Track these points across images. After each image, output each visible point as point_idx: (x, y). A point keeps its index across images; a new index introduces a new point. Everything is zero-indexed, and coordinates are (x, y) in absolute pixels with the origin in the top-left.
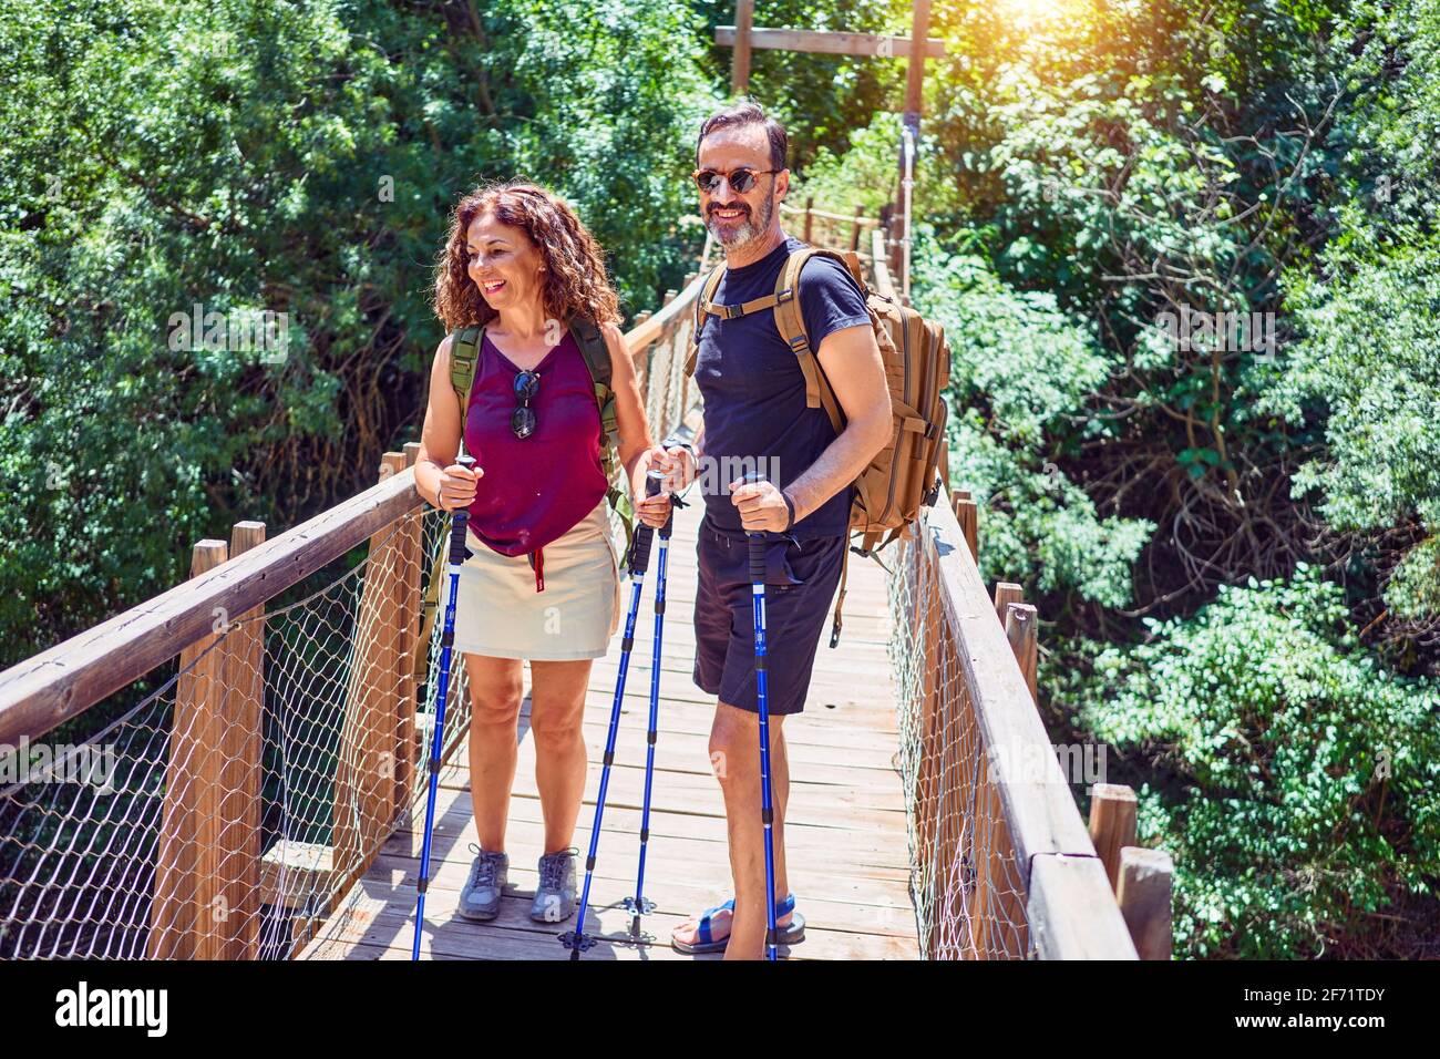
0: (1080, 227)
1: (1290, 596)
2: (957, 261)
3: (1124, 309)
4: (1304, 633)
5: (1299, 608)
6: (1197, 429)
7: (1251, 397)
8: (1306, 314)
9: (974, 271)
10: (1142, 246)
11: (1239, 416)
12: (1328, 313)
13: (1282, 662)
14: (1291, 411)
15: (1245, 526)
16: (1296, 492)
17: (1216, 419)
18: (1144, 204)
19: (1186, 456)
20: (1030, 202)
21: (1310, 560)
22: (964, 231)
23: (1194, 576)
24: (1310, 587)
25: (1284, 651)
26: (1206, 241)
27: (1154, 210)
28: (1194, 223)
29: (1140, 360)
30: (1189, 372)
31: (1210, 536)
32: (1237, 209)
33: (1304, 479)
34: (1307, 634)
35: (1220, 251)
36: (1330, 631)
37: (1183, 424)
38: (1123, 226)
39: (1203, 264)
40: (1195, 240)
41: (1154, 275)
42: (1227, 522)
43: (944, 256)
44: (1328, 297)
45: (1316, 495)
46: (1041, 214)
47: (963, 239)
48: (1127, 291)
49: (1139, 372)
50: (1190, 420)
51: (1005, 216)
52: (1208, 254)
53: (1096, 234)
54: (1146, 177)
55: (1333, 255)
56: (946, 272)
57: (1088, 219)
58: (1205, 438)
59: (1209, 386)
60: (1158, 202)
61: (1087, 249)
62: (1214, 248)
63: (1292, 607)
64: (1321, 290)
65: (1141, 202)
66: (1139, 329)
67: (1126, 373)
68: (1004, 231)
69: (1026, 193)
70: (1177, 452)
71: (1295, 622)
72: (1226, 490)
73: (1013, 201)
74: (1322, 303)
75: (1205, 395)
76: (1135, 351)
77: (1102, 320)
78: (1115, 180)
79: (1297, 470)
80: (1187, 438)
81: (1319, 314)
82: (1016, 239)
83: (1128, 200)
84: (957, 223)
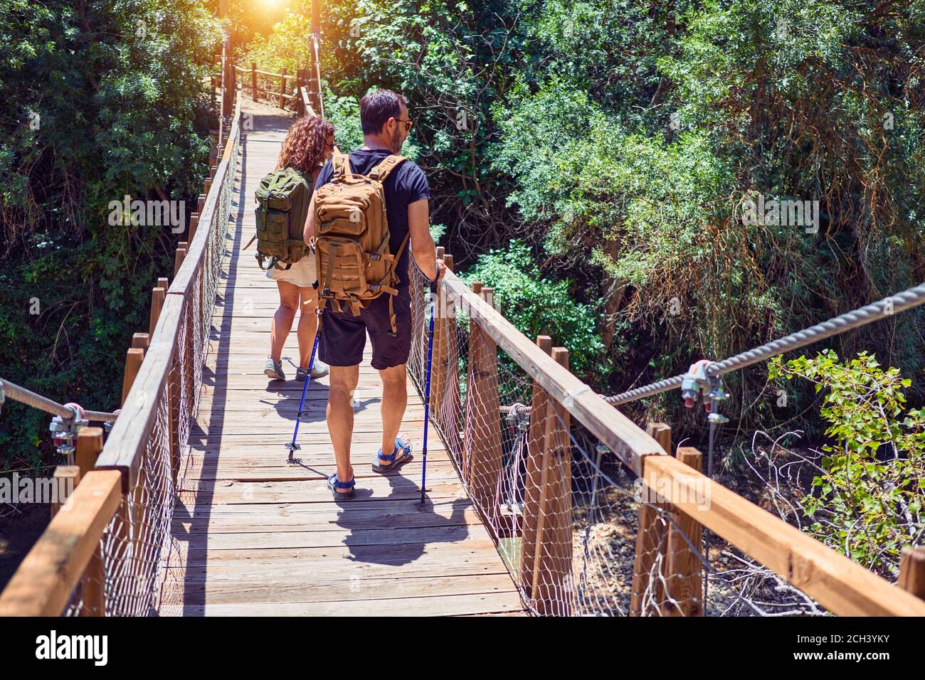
0: (402, 80)
1: (509, 256)
2: (342, 100)
3: (427, 122)
4: (515, 270)
5: (513, 261)
6: (467, 181)
7: (488, 163)
8: (501, 123)
9: (351, 104)
10: (432, 88)
11: (484, 172)
12: (510, 123)
13: (505, 283)
14: (505, 168)
15: (492, 226)
16: (508, 205)
17: (475, 175)
18: (431, 69)
19: (461, 193)
20: (376, 66)
21: (516, 237)
22: (343, 81)
23: (469, 252)
24: (517, 251)
25: (506, 279)
26: (463, 87)
27: (437, 73)
28: (456, 78)
29: (436, 147)
30: (460, 152)
31: (476, 232)
32: (475, 71)
33: (512, 198)
34: (517, 271)
35: (471, 91)
36: (525, 270)
37: (461, 178)
38: (423, 80)
39: (462, 97)
40: (457, 87)
41: (439, 105)
42: (483, 225)
43: (335, 97)
44: (511, 115)
45: (516, 206)
46: (383, 73)
47: (342, 85)
48: (428, 112)
49: (436, 153)
50: (463, 176)
51: (364, 74)
52: (464, 93)
53: (410, 84)
54: (431, 58)
55: (512, 96)
56: (337, 105)
57: (406, 75)
58: (471, 185)
59: (470, 159)
60: (438, 69)
61: (406, 90)
62: (467, 90)
63: (509, 261)
64: (507, 112)
65: (429, 69)
66: (435, 132)
67: (431, 153)
68: (364, 81)
69: (374, 61)
70: (457, 193)
71: (511, 266)
72: (481, 209)
73: (367, 65)
74: (510, 118)
75: (468, 163)
76: (434, 143)
77: (417, 128)
78: (418, 57)
79: (508, 195)
80: (463, 186)
81: (507, 123)
82: (371, 87)
83: (424, 68)
84: (339, 77)
